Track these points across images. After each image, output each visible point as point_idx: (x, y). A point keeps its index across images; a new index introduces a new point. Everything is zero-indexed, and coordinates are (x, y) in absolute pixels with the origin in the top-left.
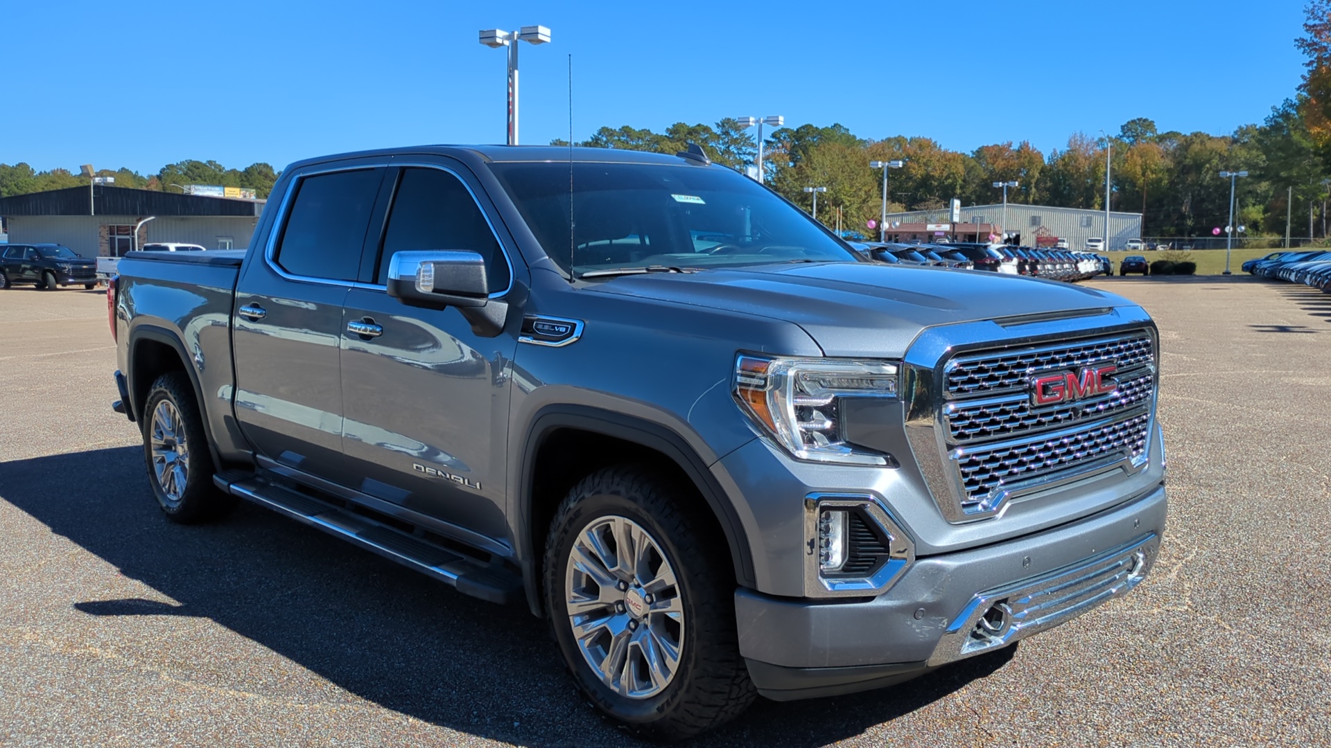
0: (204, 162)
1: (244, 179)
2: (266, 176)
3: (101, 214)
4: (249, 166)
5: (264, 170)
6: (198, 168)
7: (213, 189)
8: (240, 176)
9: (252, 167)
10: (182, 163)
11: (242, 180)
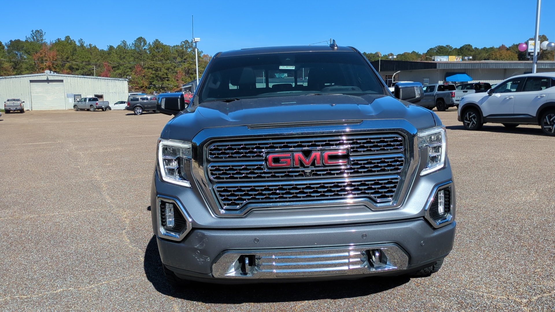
0: (445, 46)
1: (460, 52)
2: (469, 50)
3: (382, 71)
4: (462, 46)
5: (468, 47)
6: (442, 49)
7: (444, 57)
8: (458, 51)
9: (463, 46)
10: (436, 47)
11: (459, 52)
